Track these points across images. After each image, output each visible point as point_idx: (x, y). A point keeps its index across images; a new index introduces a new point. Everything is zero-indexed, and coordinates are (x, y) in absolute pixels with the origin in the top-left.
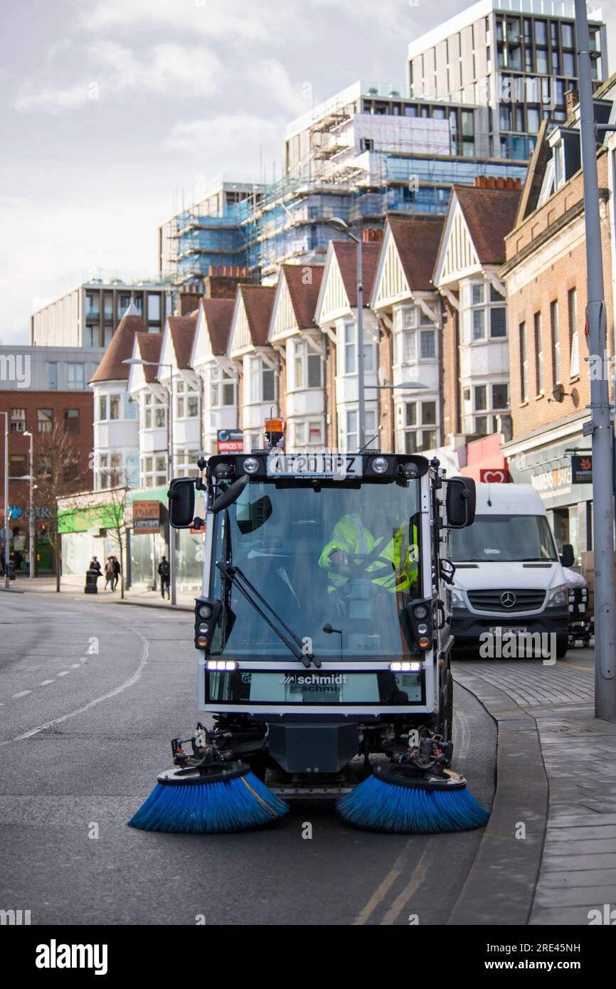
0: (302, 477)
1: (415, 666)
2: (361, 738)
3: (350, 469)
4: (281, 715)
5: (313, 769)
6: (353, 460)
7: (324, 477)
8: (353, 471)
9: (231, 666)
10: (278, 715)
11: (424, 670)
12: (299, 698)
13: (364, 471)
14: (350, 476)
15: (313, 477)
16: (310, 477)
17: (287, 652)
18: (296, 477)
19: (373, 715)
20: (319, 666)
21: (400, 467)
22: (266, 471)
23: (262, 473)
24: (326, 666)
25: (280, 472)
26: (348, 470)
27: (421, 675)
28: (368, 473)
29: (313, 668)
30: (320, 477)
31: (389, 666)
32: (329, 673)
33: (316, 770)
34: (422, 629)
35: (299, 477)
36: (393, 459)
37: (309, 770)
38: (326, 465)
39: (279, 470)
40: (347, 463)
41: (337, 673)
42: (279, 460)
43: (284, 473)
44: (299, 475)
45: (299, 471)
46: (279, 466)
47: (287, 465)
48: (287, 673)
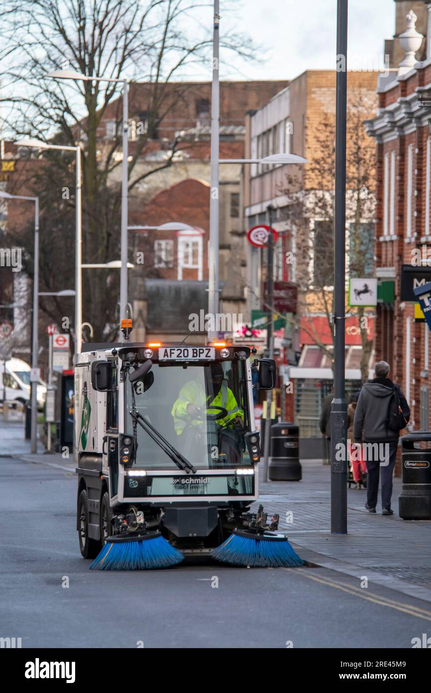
1: (250, 472)
2: (218, 516)
3: (208, 355)
4: (171, 503)
5: (193, 534)
6: (210, 350)
8: (210, 357)
9: (142, 473)
10: (169, 503)
11: (255, 474)
12: (181, 492)
13: (216, 357)
14: (208, 359)
17: (173, 464)
18: (176, 361)
19: (225, 502)
20: (194, 472)
21: (236, 354)
22: (158, 357)
23: (156, 358)
24: (199, 472)
25: (166, 358)
26: (206, 356)
27: (253, 477)
28: (218, 358)
29: (191, 473)
30: (190, 361)
31: (235, 472)
32: (199, 476)
33: (195, 535)
34: (255, 449)
36: (232, 349)
37: (190, 535)
38: (194, 353)
39: (166, 357)
40: (206, 352)
41: (204, 476)
42: (166, 351)
43: (169, 358)
44: (178, 360)
45: (178, 356)
46: (166, 354)
47: (171, 353)
48: (175, 477)
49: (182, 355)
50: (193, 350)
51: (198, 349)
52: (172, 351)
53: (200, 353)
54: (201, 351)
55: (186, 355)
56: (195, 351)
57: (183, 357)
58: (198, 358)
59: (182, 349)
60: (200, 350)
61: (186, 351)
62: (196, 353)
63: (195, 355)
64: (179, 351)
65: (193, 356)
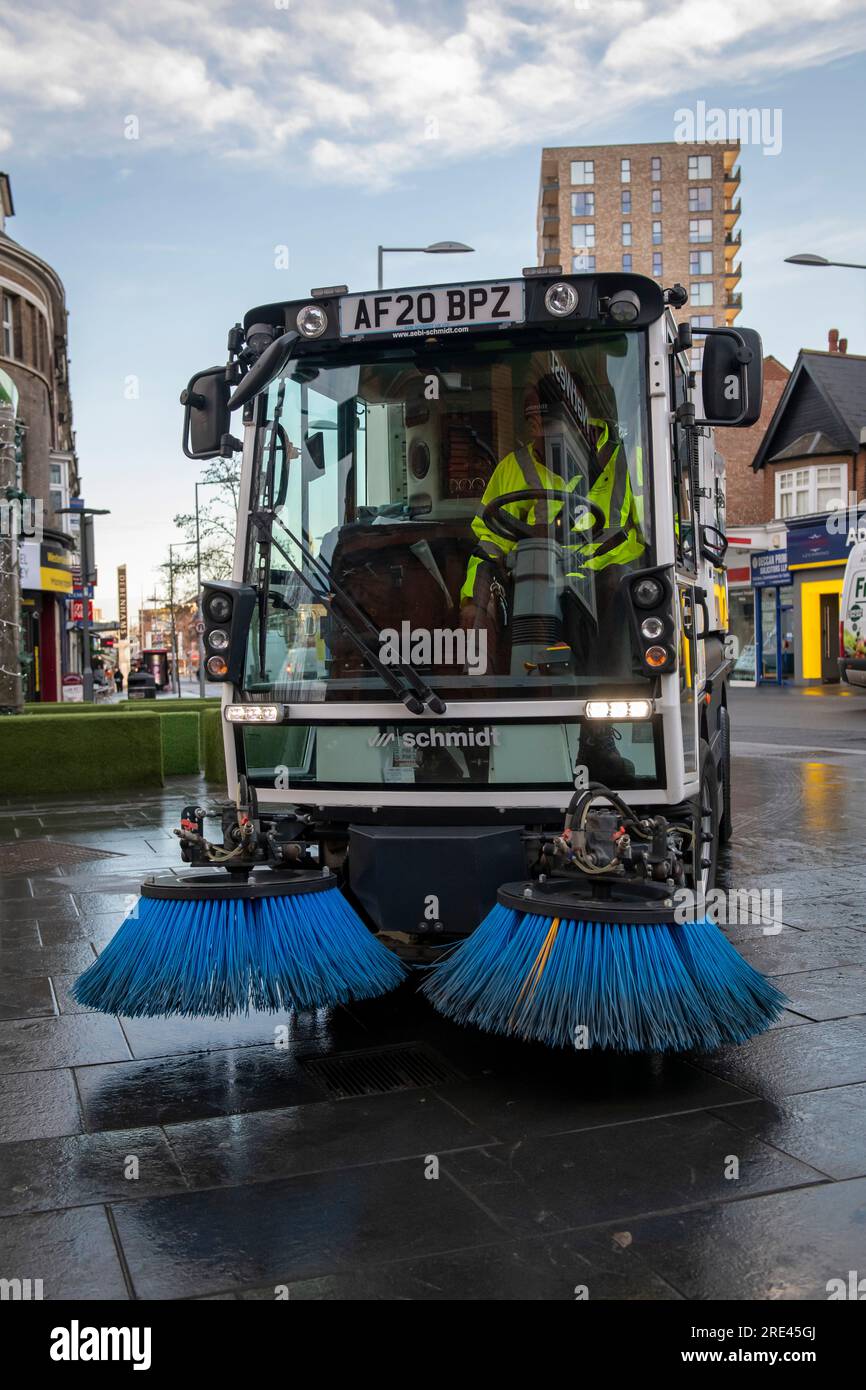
0: (406, 335)
1: (640, 709)
3: (500, 310)
4: (374, 810)
6: (506, 291)
7: (449, 331)
8: (507, 314)
10: (368, 810)
11: (660, 717)
12: (408, 775)
13: (527, 312)
14: (501, 323)
15: (428, 333)
16: (422, 333)
18: (395, 336)
19: (559, 809)
20: (441, 711)
21: (603, 302)
22: (339, 330)
23: (333, 336)
24: (455, 710)
25: (363, 329)
26: (495, 313)
27: (655, 727)
28: (537, 317)
29: (429, 714)
30: (440, 332)
31: (582, 709)
32: (463, 724)
34: (652, 628)
35: (401, 335)
36: (590, 287)
38: (452, 305)
39: (363, 326)
40: (493, 298)
41: (479, 724)
42: (362, 306)
43: (373, 330)
44: (400, 332)
45: (400, 321)
46: (362, 318)
47: (379, 312)
48: (383, 725)
49: (413, 315)
50: (451, 295)
51: (466, 291)
52: (383, 306)
53: (473, 304)
54: (478, 297)
55: (426, 314)
56: (457, 299)
57: (417, 324)
58: (466, 320)
59: (415, 295)
60: (472, 292)
61: (426, 302)
62: (461, 304)
63: (457, 311)
64: (405, 304)
65: (451, 317)
